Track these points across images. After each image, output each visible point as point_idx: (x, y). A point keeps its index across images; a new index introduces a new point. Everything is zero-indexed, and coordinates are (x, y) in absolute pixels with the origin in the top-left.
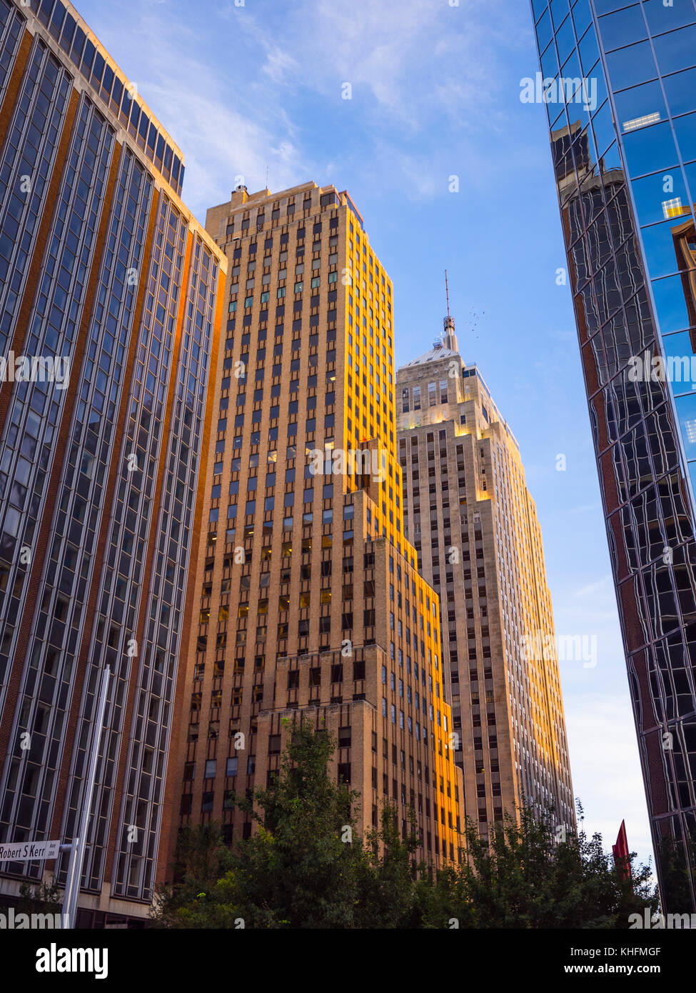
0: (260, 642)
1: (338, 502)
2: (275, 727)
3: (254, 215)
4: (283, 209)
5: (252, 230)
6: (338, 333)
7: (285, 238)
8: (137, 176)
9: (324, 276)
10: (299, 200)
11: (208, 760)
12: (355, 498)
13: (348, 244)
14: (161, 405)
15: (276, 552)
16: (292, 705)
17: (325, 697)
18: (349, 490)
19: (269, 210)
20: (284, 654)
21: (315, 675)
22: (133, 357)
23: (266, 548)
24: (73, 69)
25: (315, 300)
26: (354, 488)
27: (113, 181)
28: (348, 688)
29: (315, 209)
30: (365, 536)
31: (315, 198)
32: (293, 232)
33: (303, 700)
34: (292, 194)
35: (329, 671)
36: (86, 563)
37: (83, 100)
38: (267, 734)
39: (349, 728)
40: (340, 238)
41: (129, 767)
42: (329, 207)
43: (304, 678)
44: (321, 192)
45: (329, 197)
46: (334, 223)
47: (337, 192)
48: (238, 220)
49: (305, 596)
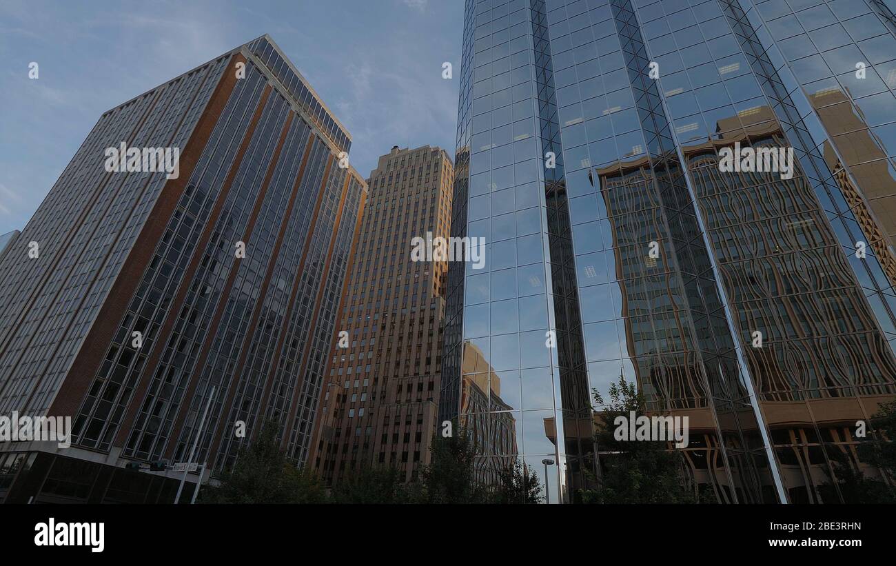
0: (386, 370)
1: (428, 301)
2: (387, 413)
3: (400, 160)
4: (414, 157)
5: (399, 168)
6: (434, 218)
7: (413, 171)
8: (321, 149)
9: (430, 191)
10: (422, 153)
11: (357, 427)
12: (436, 300)
13: (443, 175)
14: (325, 256)
15: (397, 325)
16: (398, 402)
17: (414, 399)
18: (434, 296)
19: (407, 157)
20: (397, 376)
21: (410, 387)
22: (311, 234)
23: (393, 323)
24: (291, 102)
25: (425, 202)
26: (437, 295)
27: (308, 151)
28: (425, 394)
29: (429, 158)
30: (440, 319)
31: (429, 153)
32: (417, 169)
33: (403, 400)
34: (418, 150)
35: (417, 385)
36: (277, 331)
37: (295, 114)
38: (383, 416)
39: (422, 415)
40: (439, 173)
41: (292, 430)
42: (435, 157)
43: (405, 388)
44: (432, 150)
45: (436, 152)
46: (437, 165)
47: (440, 150)
48: (392, 163)
49: (409, 347)
